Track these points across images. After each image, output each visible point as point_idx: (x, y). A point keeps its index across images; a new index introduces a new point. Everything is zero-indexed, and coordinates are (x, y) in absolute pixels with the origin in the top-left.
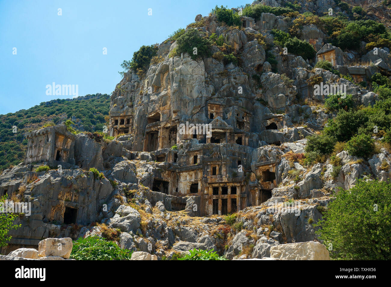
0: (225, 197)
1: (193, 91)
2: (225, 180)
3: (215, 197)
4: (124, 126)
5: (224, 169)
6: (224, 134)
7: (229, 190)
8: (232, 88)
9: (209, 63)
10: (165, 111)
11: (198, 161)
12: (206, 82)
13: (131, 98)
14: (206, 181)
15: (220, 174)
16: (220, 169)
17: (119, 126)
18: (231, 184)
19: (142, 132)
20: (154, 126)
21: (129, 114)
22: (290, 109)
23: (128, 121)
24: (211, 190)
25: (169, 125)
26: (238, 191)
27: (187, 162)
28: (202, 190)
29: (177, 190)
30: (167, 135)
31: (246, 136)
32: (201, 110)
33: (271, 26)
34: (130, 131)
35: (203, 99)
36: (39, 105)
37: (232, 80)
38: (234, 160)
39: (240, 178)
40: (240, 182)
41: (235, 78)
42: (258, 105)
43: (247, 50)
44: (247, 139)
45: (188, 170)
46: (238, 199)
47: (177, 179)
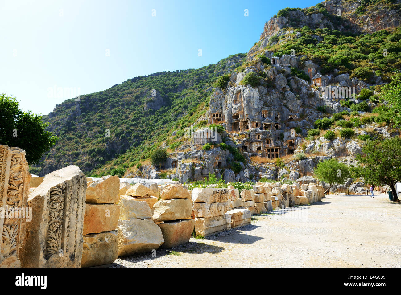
0: (273, 153)
1: (254, 105)
2: (273, 146)
3: (268, 153)
4: (218, 118)
5: (272, 141)
6: (270, 125)
7: (275, 150)
8: (271, 101)
9: (260, 89)
10: (241, 113)
11: (260, 138)
12: (260, 100)
13: (220, 104)
14: (265, 147)
15: (270, 143)
16: (270, 141)
17: (216, 118)
18: (275, 148)
19: (230, 122)
20: (236, 120)
21: (221, 112)
22: (299, 111)
23: (220, 115)
24: (267, 150)
25: (244, 120)
26: (278, 150)
27: (255, 138)
28: (263, 150)
29: (251, 150)
30: (243, 124)
31: (280, 125)
32: (259, 114)
33: (288, 62)
34: (222, 120)
35: (260, 108)
36: (127, 80)
37: (272, 97)
38: (276, 137)
39: (279, 145)
40: (279, 147)
41: (273, 96)
42: (284, 108)
43: (277, 79)
44: (280, 126)
45: (256, 142)
46: (278, 153)
47: (251, 145)
